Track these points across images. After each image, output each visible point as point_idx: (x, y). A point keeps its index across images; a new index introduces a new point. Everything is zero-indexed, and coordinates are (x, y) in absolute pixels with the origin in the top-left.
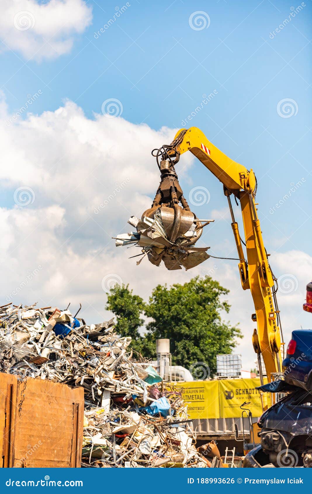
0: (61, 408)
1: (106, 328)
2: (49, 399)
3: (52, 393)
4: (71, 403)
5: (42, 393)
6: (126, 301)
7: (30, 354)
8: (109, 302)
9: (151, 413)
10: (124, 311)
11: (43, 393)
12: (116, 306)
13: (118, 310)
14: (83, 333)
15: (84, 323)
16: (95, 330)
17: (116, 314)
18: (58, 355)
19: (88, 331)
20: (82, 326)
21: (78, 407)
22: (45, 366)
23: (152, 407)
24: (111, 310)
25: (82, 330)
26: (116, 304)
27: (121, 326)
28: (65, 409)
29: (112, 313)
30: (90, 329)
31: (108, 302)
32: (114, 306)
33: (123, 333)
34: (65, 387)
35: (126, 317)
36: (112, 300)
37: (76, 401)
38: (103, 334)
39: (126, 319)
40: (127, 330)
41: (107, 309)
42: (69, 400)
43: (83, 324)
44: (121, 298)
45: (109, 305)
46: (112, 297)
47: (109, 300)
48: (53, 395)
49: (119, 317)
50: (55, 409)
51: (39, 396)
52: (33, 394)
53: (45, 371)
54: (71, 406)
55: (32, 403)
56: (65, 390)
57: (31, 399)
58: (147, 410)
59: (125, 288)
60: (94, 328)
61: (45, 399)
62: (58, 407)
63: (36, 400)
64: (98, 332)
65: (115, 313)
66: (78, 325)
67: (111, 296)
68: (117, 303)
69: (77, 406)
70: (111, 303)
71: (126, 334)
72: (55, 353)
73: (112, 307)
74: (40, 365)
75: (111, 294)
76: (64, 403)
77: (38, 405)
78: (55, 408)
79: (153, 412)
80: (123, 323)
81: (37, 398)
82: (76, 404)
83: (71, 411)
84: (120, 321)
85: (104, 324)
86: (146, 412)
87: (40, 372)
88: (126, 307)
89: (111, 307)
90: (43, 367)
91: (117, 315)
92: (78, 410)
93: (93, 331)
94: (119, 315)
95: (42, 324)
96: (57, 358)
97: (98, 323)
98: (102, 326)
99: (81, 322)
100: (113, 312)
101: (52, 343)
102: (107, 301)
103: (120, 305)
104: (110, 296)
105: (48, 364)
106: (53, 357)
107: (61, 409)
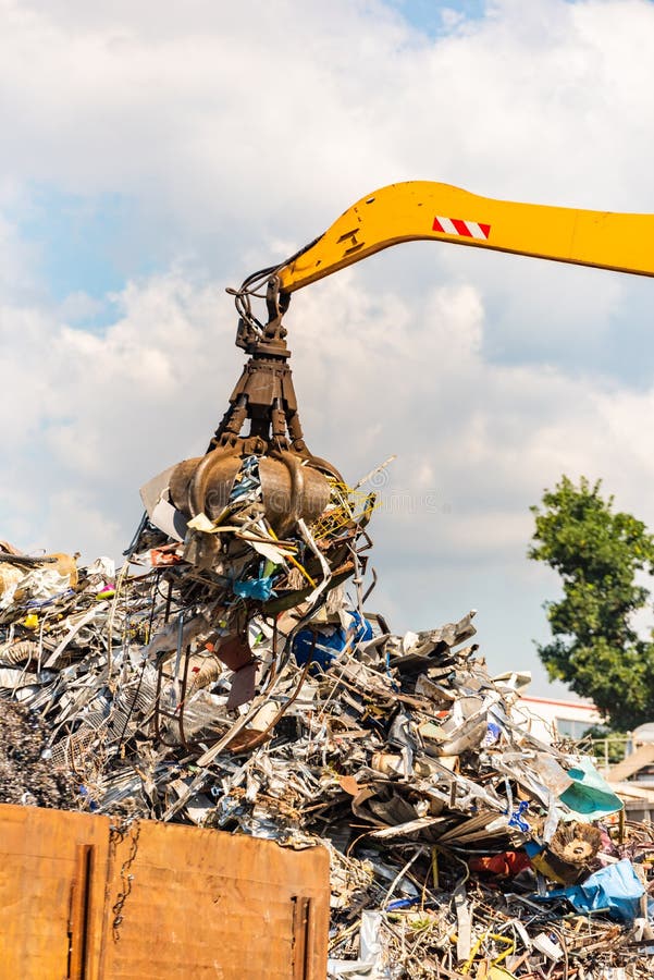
0: (253, 914)
1: (450, 643)
2: (214, 887)
3: (223, 868)
4: (285, 898)
5: (191, 869)
6: (590, 531)
7: (216, 722)
8: (541, 534)
9: (586, 907)
10: (584, 563)
11: (194, 870)
12: (563, 546)
13: (567, 558)
14: (381, 657)
15: (385, 629)
16: (415, 651)
17: (561, 571)
18: (303, 725)
19: (395, 651)
20: (378, 635)
21: (308, 909)
22: (259, 758)
23: (589, 890)
24: (544, 558)
25: (379, 648)
26: (562, 541)
27: (578, 607)
28: (267, 915)
29: (549, 568)
30: (402, 647)
31: (537, 536)
32: (556, 547)
33: (581, 628)
34: (267, 850)
35: (592, 583)
36: (548, 528)
37: (302, 891)
38: (438, 663)
39: (590, 587)
40: (593, 621)
41: (535, 555)
42: (278, 887)
43: (380, 630)
44: (575, 521)
45: (539, 544)
46: (549, 520)
47: (540, 529)
48: (229, 873)
49: (571, 579)
50: (234, 916)
51: (182, 878)
52: (160, 873)
53: (257, 772)
54: (286, 904)
55: (159, 900)
56: (268, 857)
57: (155, 889)
58: (571, 899)
59: (590, 493)
60: (413, 644)
61: (201, 885)
62: (241, 911)
63: (171, 890)
64: (426, 656)
65: (557, 567)
66: (369, 636)
67: (546, 516)
68: (565, 539)
69: (306, 905)
70: (545, 540)
71: (591, 631)
72: (295, 718)
73: (549, 550)
74: (244, 756)
75: (546, 511)
76: (262, 899)
77: (177, 905)
78: (233, 913)
79: (590, 904)
80: (581, 599)
81: (174, 886)
82: (304, 898)
83: (287, 921)
84: (573, 593)
85: (445, 631)
86: (568, 903)
87: (243, 776)
88: (591, 549)
89: (544, 549)
90: (251, 761)
91: (565, 575)
92: (307, 918)
93: (410, 653)
94: (569, 573)
95: (258, 631)
96: (299, 732)
97: (426, 629)
98: (437, 639)
99: (375, 626)
100: (553, 564)
101: (286, 687)
102: (535, 530)
103: (572, 546)
104: (542, 518)
105: (268, 751)
106: (288, 729)
107: (252, 918)
